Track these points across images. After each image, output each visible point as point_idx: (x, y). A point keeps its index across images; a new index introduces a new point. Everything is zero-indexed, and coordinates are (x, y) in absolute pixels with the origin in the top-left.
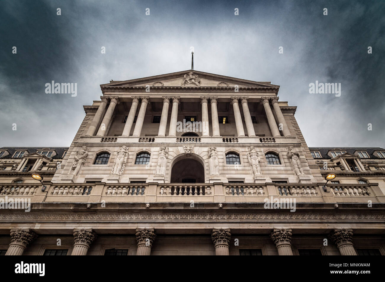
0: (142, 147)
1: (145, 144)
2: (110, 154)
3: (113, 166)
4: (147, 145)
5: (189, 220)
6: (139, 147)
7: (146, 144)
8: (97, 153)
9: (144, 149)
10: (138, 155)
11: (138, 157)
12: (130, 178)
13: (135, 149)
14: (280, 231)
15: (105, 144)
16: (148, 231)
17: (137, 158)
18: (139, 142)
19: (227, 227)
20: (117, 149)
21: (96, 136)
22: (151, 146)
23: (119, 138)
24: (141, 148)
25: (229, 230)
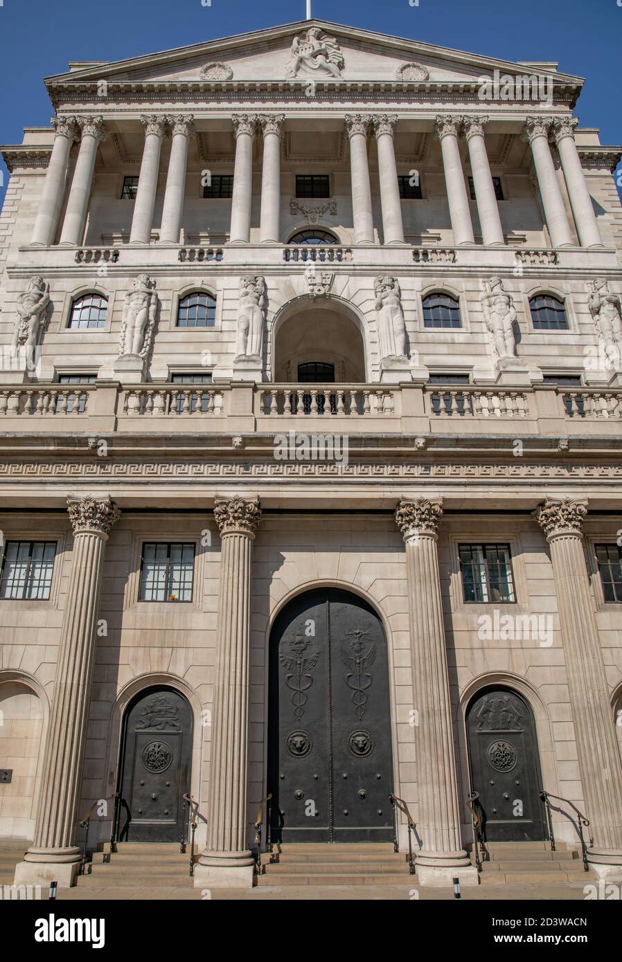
0: (192, 275)
1: (198, 267)
2: (108, 296)
3: (122, 334)
4: (203, 270)
5: (341, 477)
6: (181, 275)
7: (201, 267)
8: (73, 294)
9: (198, 282)
10: (181, 300)
11: (182, 305)
12: (169, 366)
13: (172, 282)
14: (560, 505)
15: (90, 269)
16: (243, 502)
17: (179, 308)
18: (179, 263)
19: (436, 495)
20: (123, 282)
21: (59, 246)
22: (217, 272)
23: (124, 249)
24: (189, 279)
25: (440, 502)
